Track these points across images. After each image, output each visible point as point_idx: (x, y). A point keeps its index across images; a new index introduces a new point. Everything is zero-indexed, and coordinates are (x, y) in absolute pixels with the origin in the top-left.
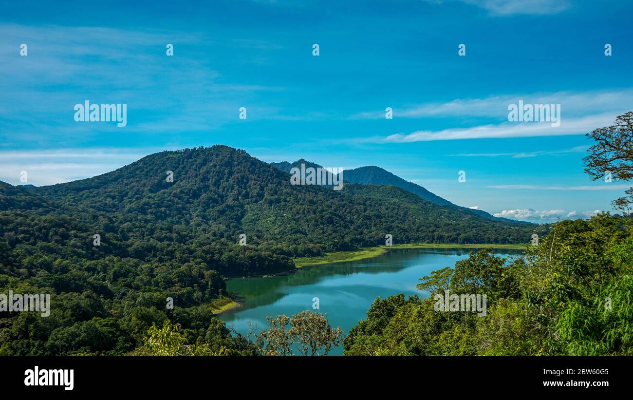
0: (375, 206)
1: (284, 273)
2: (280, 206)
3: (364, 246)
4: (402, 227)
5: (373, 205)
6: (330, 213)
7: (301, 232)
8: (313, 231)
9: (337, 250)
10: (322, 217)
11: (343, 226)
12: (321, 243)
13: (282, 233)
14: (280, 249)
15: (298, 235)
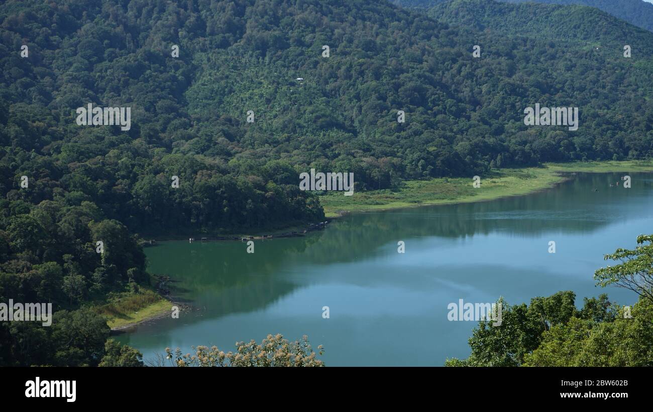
0: (538, 61)
1: (295, 229)
2: (287, 57)
3: (503, 165)
4: (608, 116)
5: (533, 57)
6: (419, 76)
7: (341, 127)
8: (373, 123)
9: (435, 174)
10: (397, 87)
11: (451, 112)
12: (393, 154)
13: (292, 128)
14: (286, 169)
15: (334, 134)
